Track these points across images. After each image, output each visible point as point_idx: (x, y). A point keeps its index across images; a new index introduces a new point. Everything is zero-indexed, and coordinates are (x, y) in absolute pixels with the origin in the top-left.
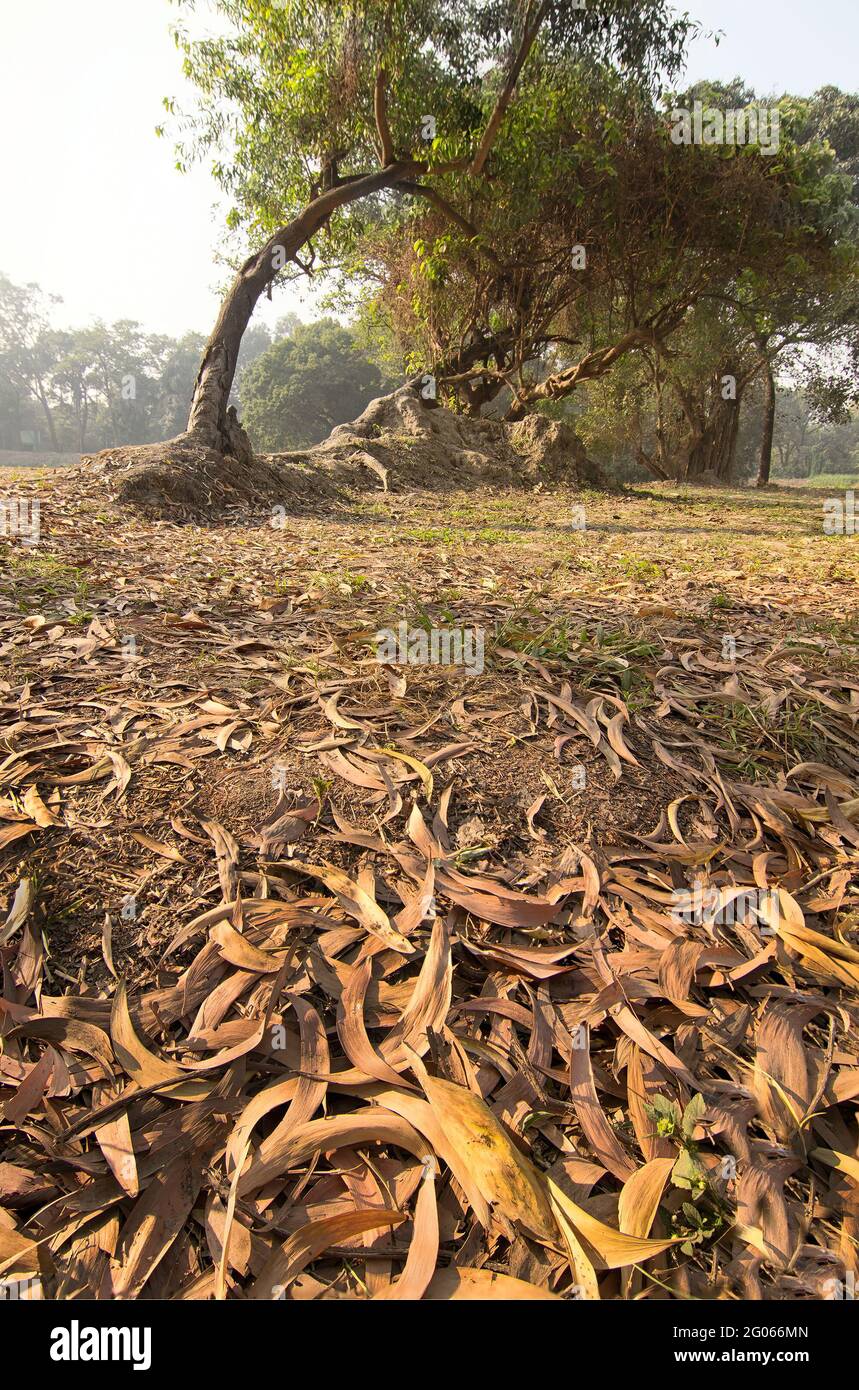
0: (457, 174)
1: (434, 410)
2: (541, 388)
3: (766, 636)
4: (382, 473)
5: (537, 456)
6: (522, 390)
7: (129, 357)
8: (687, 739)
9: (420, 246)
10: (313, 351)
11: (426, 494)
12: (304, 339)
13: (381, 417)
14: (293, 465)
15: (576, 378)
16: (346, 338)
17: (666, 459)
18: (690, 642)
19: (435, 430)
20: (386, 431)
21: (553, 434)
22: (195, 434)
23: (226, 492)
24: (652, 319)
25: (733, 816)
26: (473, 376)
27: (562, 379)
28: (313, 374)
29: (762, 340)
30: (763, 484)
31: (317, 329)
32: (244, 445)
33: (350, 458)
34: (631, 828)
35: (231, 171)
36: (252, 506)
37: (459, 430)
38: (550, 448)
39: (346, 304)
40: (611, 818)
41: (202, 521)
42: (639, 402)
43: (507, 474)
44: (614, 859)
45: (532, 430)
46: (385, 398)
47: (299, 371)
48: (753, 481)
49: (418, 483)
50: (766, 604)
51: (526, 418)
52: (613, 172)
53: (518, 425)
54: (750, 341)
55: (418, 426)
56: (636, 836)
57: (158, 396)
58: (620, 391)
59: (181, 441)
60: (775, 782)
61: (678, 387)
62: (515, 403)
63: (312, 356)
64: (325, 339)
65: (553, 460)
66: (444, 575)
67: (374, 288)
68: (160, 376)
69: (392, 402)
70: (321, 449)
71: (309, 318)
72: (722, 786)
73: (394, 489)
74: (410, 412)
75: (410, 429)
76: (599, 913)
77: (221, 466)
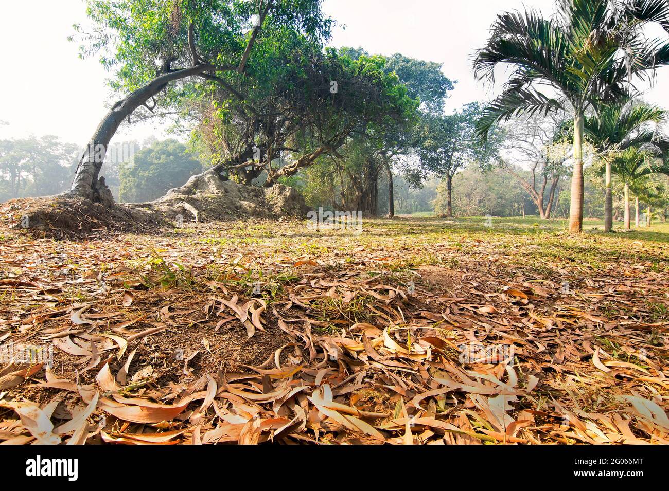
0: (232, 72)
1: (226, 182)
2: (280, 172)
3: (359, 271)
4: (195, 213)
5: (280, 204)
6: (271, 172)
7: (50, 155)
8: (299, 318)
9: (215, 103)
10: (164, 154)
11: (220, 223)
12: (159, 147)
13: (196, 185)
14: (140, 208)
15: (297, 167)
16: (182, 148)
17: (347, 205)
18: (318, 275)
19: (226, 191)
20: (199, 192)
21: (288, 193)
22: (75, 191)
23: (92, 222)
24: (330, 141)
25: (313, 352)
26: (247, 165)
27: (291, 167)
28: (163, 165)
29: (384, 153)
30: (391, 217)
31: (166, 144)
32: (108, 197)
33: (177, 205)
34: (249, 363)
35: (111, 61)
36: (109, 230)
37: (239, 191)
38: (286, 200)
39: (181, 131)
40: (238, 359)
41: (73, 239)
42: (332, 180)
43: (264, 213)
44: (232, 380)
45: (277, 191)
46: (199, 175)
47: (155, 164)
48: (387, 216)
49: (216, 218)
50: (371, 261)
51: (274, 185)
52: (305, 77)
53: (270, 189)
54: (378, 154)
55: (217, 189)
56: (252, 367)
57: (68, 176)
58: (323, 174)
59: (66, 195)
60: (341, 334)
61: (349, 173)
62: (269, 179)
63: (163, 157)
64: (170, 148)
65: (288, 205)
66: (212, 258)
67: (196, 124)
68: (70, 165)
69: (202, 177)
70: (160, 201)
71: (162, 138)
72: (310, 338)
73: (201, 221)
74: (213, 182)
75: (212, 191)
76: (211, 410)
77: (91, 208)
